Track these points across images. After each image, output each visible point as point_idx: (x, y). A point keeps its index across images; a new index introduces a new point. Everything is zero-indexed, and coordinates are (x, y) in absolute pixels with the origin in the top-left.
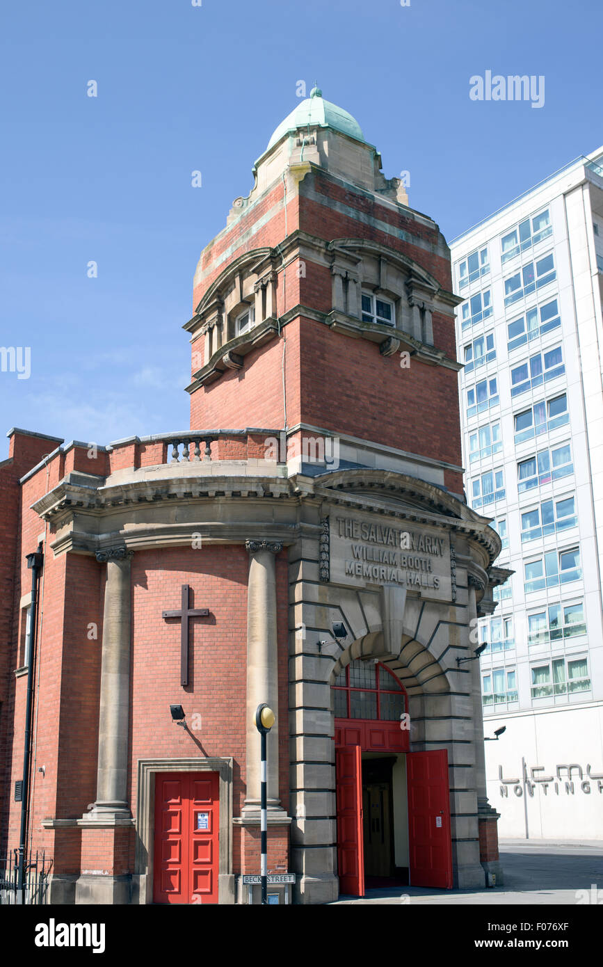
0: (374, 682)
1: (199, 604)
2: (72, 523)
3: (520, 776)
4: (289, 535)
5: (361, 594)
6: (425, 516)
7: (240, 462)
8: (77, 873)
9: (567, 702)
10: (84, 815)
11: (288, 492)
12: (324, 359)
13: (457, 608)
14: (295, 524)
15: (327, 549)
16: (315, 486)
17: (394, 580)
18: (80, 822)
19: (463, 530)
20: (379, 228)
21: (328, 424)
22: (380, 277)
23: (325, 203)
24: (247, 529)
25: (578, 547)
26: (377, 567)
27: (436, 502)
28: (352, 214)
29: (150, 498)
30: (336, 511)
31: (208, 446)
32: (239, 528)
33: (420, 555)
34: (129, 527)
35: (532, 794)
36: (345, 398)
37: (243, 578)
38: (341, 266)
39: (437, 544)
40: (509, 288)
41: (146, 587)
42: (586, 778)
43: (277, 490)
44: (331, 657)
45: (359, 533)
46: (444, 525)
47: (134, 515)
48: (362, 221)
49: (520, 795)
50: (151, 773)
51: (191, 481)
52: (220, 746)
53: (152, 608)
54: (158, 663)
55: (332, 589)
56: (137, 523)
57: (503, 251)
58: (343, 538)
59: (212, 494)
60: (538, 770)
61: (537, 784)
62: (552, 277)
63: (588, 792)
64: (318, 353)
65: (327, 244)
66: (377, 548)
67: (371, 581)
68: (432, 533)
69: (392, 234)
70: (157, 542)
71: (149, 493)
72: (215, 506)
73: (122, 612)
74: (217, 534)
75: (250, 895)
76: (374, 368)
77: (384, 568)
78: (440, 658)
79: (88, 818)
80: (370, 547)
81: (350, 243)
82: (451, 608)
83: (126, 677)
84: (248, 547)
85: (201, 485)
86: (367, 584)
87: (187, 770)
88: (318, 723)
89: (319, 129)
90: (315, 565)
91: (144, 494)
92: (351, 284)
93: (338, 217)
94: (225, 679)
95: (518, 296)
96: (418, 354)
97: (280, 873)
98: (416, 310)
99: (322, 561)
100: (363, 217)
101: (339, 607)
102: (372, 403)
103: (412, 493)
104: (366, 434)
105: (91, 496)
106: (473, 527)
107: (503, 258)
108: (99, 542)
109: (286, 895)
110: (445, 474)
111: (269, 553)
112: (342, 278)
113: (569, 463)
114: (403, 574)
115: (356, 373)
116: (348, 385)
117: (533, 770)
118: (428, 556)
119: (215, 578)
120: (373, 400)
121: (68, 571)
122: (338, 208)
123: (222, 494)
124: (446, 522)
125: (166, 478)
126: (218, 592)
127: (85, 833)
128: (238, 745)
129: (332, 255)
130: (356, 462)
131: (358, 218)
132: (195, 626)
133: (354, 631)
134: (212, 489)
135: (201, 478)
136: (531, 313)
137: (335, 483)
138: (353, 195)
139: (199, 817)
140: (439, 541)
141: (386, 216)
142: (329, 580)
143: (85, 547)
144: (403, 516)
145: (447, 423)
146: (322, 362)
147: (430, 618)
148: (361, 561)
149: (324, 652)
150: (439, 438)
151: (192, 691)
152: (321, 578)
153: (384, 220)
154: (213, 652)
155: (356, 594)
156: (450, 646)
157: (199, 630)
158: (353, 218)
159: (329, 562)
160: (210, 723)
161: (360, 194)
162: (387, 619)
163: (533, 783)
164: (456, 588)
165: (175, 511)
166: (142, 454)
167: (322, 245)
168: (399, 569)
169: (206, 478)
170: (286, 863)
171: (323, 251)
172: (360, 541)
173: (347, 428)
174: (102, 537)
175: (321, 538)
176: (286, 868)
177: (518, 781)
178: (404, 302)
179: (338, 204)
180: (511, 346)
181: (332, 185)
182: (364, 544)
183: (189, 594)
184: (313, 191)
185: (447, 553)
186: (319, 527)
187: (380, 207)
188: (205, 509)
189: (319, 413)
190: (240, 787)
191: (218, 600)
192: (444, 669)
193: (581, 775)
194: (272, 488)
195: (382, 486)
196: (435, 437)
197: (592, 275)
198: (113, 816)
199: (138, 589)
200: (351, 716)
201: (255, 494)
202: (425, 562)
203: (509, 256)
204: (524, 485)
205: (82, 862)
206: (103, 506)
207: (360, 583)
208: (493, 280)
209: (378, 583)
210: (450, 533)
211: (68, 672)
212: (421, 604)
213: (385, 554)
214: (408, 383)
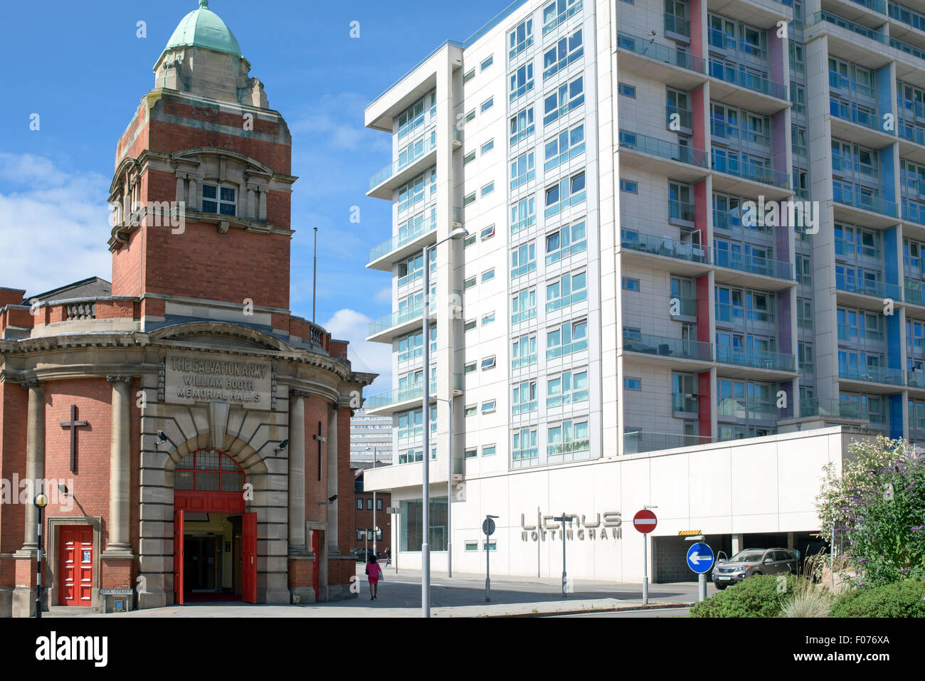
0: (218, 466)
1: (82, 418)
2: (4, 364)
3: (536, 524)
4: (137, 372)
5: (192, 408)
6: (246, 351)
7: (108, 320)
8: (13, 587)
9: (571, 459)
10: (17, 551)
11: (133, 343)
12: (167, 243)
13: (277, 414)
14: (140, 364)
15: (163, 380)
16: (151, 338)
17: (219, 398)
18: (15, 555)
19: (283, 358)
20: (222, 131)
21: (168, 291)
22: (220, 171)
23: (173, 121)
24: (108, 368)
25: (586, 319)
26: (205, 390)
27: (257, 340)
28: (197, 124)
29: (47, 348)
30: (170, 353)
31: (90, 308)
32: (103, 368)
33: (244, 378)
34: (40, 366)
35: (544, 539)
36: (184, 270)
37: (109, 400)
38: (184, 170)
39: (259, 369)
40: (549, 62)
41: (51, 405)
42: (582, 527)
43: (125, 342)
44: (166, 452)
45: (191, 367)
46: (265, 356)
47: (42, 358)
48: (207, 129)
49: (535, 540)
50: (55, 526)
51: (70, 337)
52: (94, 509)
53: (55, 419)
54: (59, 456)
55: (168, 406)
56: (44, 363)
57: (545, 22)
58: (176, 371)
59: (84, 345)
60: (549, 519)
61: (548, 531)
62: (580, 53)
63: (582, 539)
64: (162, 239)
65: (171, 156)
66: (206, 376)
67: (200, 400)
68: (255, 361)
69: (234, 134)
70: (54, 377)
71: (47, 345)
72: (88, 353)
73: (37, 422)
74: (90, 371)
75: (105, 601)
76: (211, 244)
77: (211, 390)
78: (260, 450)
79: (18, 554)
80: (199, 376)
81: (190, 152)
82: (272, 414)
83: (41, 465)
84: (108, 380)
85: (76, 339)
86: (196, 402)
87: (75, 524)
88: (155, 495)
89: (186, 48)
90: (155, 391)
91: (44, 345)
92: (192, 183)
93: (185, 130)
94: (97, 467)
95: (554, 71)
96: (249, 229)
97: (125, 588)
98: (252, 193)
99: (159, 389)
100: (208, 126)
101: (173, 418)
102: (208, 271)
103: (237, 335)
104: (201, 295)
105: (15, 346)
106: (291, 356)
107: (544, 30)
108: (24, 375)
109: (127, 601)
110: (272, 317)
111: (123, 384)
112: (184, 180)
113: (583, 240)
114: (228, 393)
115: (194, 249)
116: (188, 260)
117: (545, 519)
118: (251, 379)
119: (91, 400)
120: (209, 268)
121: (5, 394)
122: (185, 123)
123: (90, 345)
124: (266, 353)
125: (54, 335)
126: (93, 409)
127: (18, 562)
128: (105, 509)
129: (176, 163)
130: (191, 316)
131: (203, 128)
132: (79, 432)
133: (185, 434)
134: (83, 343)
135: (75, 336)
136: (563, 89)
137: (168, 335)
138: (199, 109)
139: (85, 554)
140: (262, 367)
141: (230, 120)
142: (164, 401)
143: (15, 379)
144: (228, 352)
145: (276, 277)
146: (165, 245)
147: (252, 423)
148: (191, 386)
149: (160, 449)
150: (268, 289)
151: (77, 474)
152: (158, 400)
153: (228, 124)
154: (90, 449)
155: (188, 409)
156: (269, 441)
157: (82, 434)
158: (198, 129)
159: (164, 389)
160: (88, 495)
161: (207, 107)
162: (212, 424)
163: (545, 530)
164: (275, 400)
165: (64, 356)
166: (51, 314)
167: (167, 156)
168: (224, 390)
169: (78, 336)
170: (129, 583)
171: (169, 160)
172: (191, 372)
173: (184, 292)
174: (25, 372)
175: (159, 371)
176: (129, 586)
177: (535, 528)
178: (242, 188)
179: (185, 119)
180: (547, 121)
181: (180, 105)
182: (194, 374)
183: (75, 410)
184: (163, 114)
185: (269, 375)
186: (158, 365)
187: (224, 113)
188: (81, 355)
189: (161, 284)
190: (105, 534)
191: (93, 415)
192: (263, 458)
193: (578, 524)
194: (122, 340)
195: (210, 332)
196: (264, 289)
197: (612, 52)
198: (30, 552)
199: (48, 406)
200: (197, 489)
201: (111, 345)
202: (247, 383)
203: (550, 28)
204: (550, 258)
205: (16, 580)
206: (23, 352)
207: (191, 401)
208: (536, 53)
209: (205, 400)
210: (271, 361)
211: (7, 461)
212: (244, 412)
213: (212, 381)
214: (242, 251)
